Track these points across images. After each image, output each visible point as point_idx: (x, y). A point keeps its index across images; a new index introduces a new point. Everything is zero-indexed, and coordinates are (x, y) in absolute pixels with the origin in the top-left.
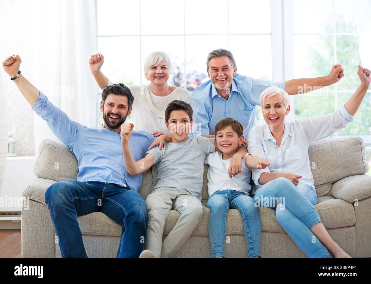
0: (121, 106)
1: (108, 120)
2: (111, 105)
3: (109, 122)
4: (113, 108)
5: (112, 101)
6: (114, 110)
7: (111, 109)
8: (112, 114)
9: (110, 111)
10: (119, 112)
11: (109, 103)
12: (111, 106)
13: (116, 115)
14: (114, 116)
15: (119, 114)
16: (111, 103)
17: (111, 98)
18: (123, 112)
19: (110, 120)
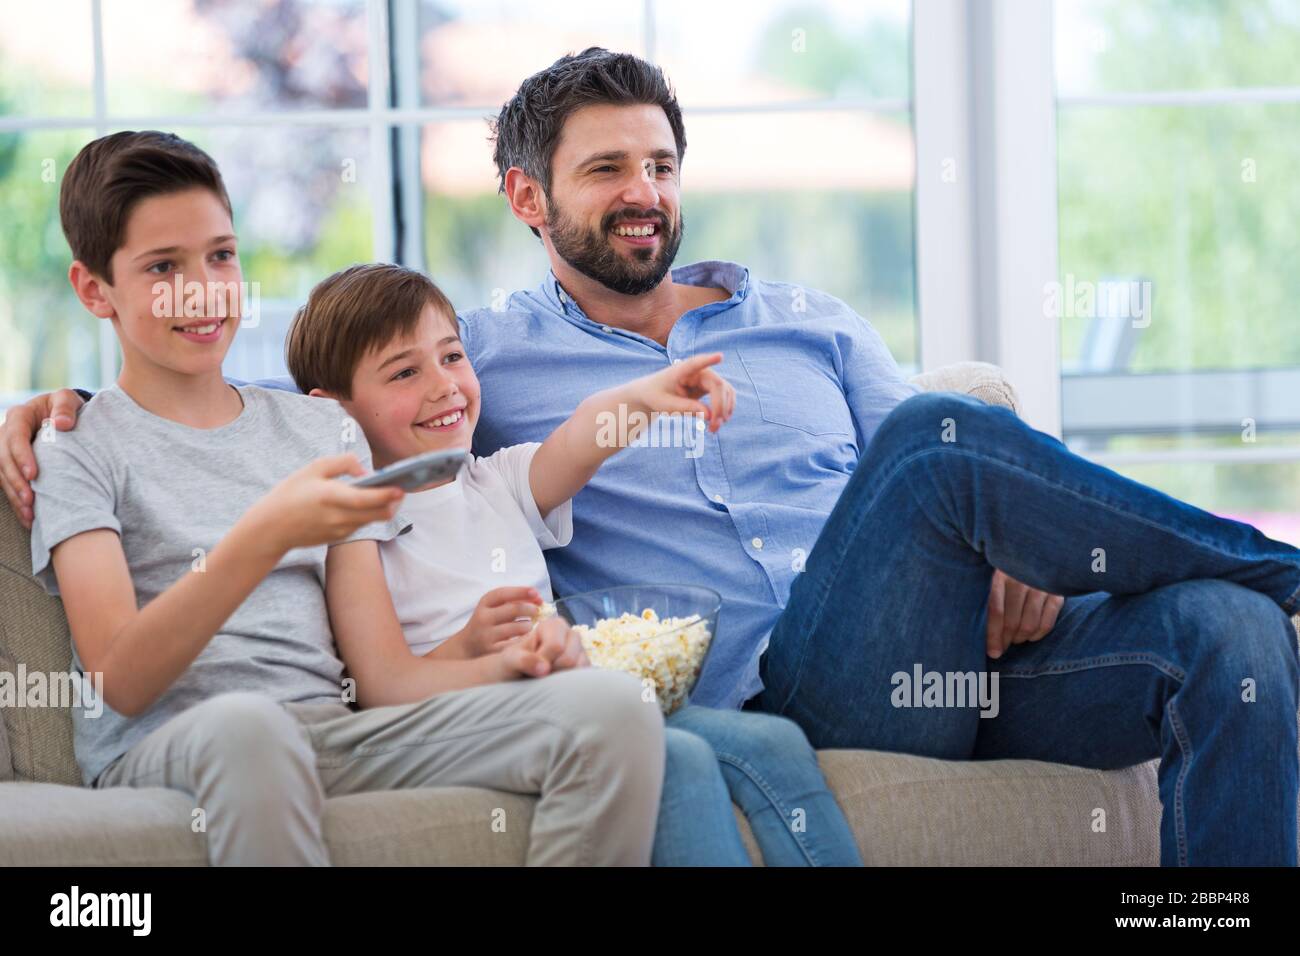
1: (612, 252)
2: (611, 166)
3: (620, 257)
4: (620, 181)
7: (615, 192)
9: (612, 203)
11: (595, 159)
12: (610, 175)
14: (642, 225)
16: (607, 157)
19: (621, 247)
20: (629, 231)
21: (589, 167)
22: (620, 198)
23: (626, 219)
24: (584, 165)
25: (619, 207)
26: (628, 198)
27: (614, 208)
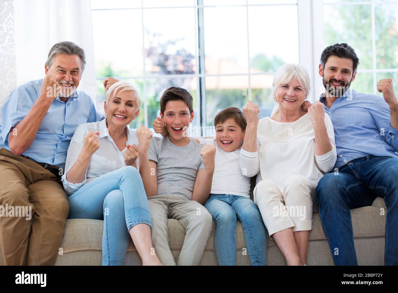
0: (345, 71)
2: (334, 69)
4: (335, 73)
5: (334, 65)
6: (338, 76)
7: (333, 75)
8: (335, 80)
9: (332, 77)
10: (342, 78)
11: (331, 67)
12: (333, 71)
13: (340, 81)
14: (337, 83)
15: (343, 80)
16: (333, 67)
17: (333, 61)
18: (348, 78)
20: (334, 83)
21: (330, 68)
22: (334, 76)
23: (333, 81)
24: (329, 68)
25: (333, 78)
26: (335, 77)
27: (332, 78)
